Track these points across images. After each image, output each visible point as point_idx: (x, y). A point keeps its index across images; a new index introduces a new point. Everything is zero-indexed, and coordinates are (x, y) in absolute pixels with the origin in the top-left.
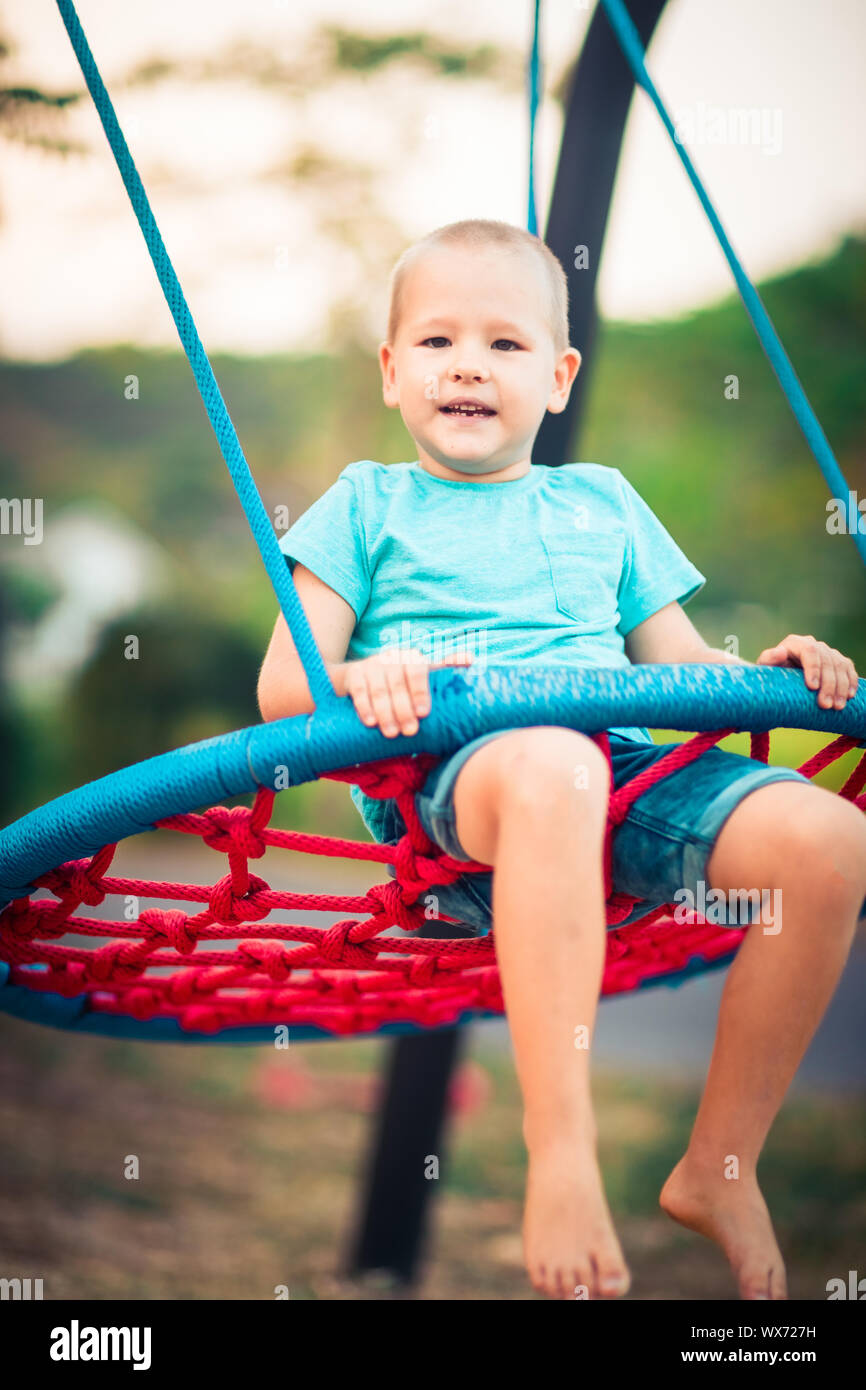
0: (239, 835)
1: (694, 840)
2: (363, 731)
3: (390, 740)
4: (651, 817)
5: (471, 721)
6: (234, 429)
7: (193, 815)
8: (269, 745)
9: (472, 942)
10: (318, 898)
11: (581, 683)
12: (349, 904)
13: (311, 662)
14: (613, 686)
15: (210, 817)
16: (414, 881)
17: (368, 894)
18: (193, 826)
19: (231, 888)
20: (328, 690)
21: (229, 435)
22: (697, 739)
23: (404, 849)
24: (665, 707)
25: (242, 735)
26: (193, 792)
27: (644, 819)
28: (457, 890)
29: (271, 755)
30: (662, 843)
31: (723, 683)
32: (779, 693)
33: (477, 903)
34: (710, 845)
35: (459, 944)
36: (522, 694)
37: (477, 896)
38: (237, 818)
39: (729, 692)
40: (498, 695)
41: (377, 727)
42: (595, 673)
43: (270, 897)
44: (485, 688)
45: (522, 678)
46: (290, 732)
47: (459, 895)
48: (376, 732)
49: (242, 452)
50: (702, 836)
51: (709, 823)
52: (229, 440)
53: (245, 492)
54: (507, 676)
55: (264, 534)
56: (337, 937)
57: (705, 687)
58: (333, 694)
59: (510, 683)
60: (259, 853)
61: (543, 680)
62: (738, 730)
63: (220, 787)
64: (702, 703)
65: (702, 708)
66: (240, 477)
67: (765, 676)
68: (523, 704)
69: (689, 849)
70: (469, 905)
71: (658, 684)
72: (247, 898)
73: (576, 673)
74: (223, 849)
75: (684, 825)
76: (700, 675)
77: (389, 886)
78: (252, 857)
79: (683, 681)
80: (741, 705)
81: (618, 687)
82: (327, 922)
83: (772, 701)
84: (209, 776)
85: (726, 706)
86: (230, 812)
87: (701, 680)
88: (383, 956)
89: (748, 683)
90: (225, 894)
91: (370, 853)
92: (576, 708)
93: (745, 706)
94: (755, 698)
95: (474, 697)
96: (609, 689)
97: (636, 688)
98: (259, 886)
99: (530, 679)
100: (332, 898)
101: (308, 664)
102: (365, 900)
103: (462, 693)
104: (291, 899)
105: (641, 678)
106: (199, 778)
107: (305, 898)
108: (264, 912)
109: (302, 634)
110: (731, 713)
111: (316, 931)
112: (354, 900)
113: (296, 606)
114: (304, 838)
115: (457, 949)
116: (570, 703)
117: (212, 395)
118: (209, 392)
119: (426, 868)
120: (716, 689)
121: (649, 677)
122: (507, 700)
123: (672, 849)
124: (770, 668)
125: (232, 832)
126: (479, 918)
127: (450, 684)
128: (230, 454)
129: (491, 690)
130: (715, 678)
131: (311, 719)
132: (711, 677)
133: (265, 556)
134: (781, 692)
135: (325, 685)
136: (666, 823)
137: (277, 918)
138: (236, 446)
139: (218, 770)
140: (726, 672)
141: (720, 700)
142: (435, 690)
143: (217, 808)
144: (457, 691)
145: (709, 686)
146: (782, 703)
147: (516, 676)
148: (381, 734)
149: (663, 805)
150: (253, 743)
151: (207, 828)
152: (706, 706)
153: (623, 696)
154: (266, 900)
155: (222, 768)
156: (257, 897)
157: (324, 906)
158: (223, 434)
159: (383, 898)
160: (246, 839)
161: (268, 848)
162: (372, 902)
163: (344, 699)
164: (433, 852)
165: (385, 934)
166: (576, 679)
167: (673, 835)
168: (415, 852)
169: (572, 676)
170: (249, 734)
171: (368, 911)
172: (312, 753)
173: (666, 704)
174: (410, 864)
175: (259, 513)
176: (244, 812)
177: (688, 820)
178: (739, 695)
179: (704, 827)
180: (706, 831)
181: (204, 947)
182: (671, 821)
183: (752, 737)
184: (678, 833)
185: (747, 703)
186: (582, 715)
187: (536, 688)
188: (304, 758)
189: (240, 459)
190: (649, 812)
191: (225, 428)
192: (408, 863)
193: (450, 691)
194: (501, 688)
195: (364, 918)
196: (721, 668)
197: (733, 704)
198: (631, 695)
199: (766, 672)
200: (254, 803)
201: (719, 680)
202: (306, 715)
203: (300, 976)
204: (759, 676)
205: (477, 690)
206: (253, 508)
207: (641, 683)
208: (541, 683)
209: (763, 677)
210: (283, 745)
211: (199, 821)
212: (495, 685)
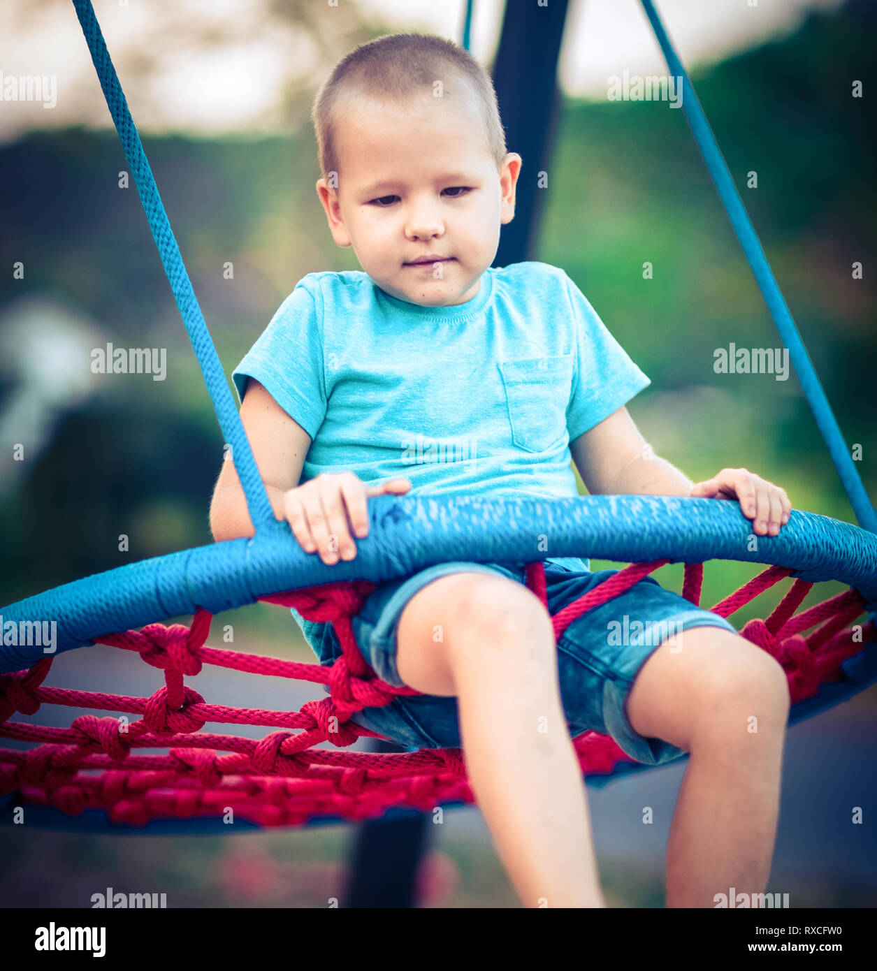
0: (176, 653)
1: (614, 676)
2: (302, 557)
3: (329, 566)
4: (578, 646)
5: (409, 551)
6: (177, 246)
7: (130, 631)
8: (208, 568)
9: (402, 757)
10: (252, 712)
11: (519, 514)
12: (283, 720)
13: (252, 485)
14: (550, 518)
15: (147, 634)
16: (348, 702)
17: (302, 710)
18: (131, 642)
19: (166, 700)
20: (268, 514)
21: (172, 252)
22: (631, 568)
23: (339, 670)
24: (602, 539)
25: (181, 557)
26: (132, 612)
27: (571, 647)
28: (391, 711)
29: (210, 579)
30: (586, 673)
31: (659, 516)
32: (714, 526)
33: (411, 724)
34: (628, 683)
35: (390, 758)
36: (460, 524)
37: (411, 718)
38: (175, 635)
39: (665, 526)
40: (437, 523)
41: (316, 553)
42: (533, 504)
43: (205, 710)
44: (424, 518)
45: (460, 508)
46: (229, 557)
47: (393, 717)
48: (315, 559)
49: (184, 270)
50: (622, 674)
51: (629, 661)
52: (172, 257)
53: (187, 311)
54: (446, 506)
55: (206, 354)
56: (269, 749)
57: (641, 521)
58: (272, 518)
59: (448, 513)
60: (195, 670)
61: (482, 511)
62: (672, 561)
63: (158, 608)
64: (638, 535)
65: (637, 540)
66: (183, 295)
67: (701, 509)
68: (462, 534)
69: (609, 684)
70: (403, 726)
71: (596, 516)
72: (181, 711)
73: (514, 504)
74: (159, 666)
75: (606, 660)
76: (636, 507)
77: (323, 703)
78: (188, 674)
79: (620, 513)
80: (676, 538)
81: (555, 520)
82: (259, 734)
83: (707, 534)
84: (147, 597)
85: (662, 538)
86: (167, 629)
87: (638, 512)
88: (313, 766)
89: (685, 516)
90: (160, 707)
91: (305, 673)
92: (513, 539)
93: (680, 539)
94: (691, 531)
95: (413, 526)
96: (546, 521)
97: (573, 520)
98: (193, 699)
99: (468, 508)
100: (266, 713)
101: (248, 487)
102: (299, 715)
103: (401, 522)
104: (225, 713)
105: (578, 510)
106: (138, 598)
107: (239, 712)
108: (199, 725)
109: (243, 456)
110: (666, 546)
111: (248, 742)
112: (287, 715)
113: (237, 428)
114: (241, 656)
115: (388, 763)
116: (507, 533)
117: (155, 211)
118: (153, 207)
119: (361, 691)
120: (652, 522)
121: (586, 509)
122: (445, 528)
123: (593, 682)
124: (706, 500)
125: (169, 649)
126: (412, 738)
127: (390, 513)
128: (173, 272)
129: (430, 520)
130: (651, 511)
131: (251, 543)
132: (647, 509)
133: (207, 375)
134: (716, 525)
135: (264, 509)
136: (590, 655)
137: (211, 729)
138: (179, 263)
139: (157, 591)
140: (662, 504)
141: (655, 534)
142: (374, 518)
143: (155, 625)
144: (396, 520)
145: (645, 519)
146: (717, 536)
147: (454, 506)
148: (320, 560)
149: (589, 635)
150: (192, 565)
151: (145, 645)
152: (641, 538)
153: (560, 528)
154: (200, 714)
155: (161, 590)
156: (192, 710)
157: (258, 720)
158: (166, 251)
159: (317, 715)
160: (183, 657)
161: (204, 665)
162: (307, 718)
163: (283, 525)
164: (367, 674)
165: (317, 748)
166: (514, 511)
167: (595, 668)
168: (350, 674)
169: (510, 507)
170: (189, 556)
171: (302, 727)
172: (251, 578)
173: (601, 535)
174: (345, 687)
175: (201, 333)
176: (183, 629)
177: (611, 655)
178: (674, 528)
179: (624, 664)
180: (626, 669)
181: (136, 753)
182: (596, 653)
183: (686, 567)
184: (600, 667)
185: (682, 535)
186: (519, 546)
187: (475, 520)
188: (243, 582)
189: (182, 278)
190: (576, 642)
191: (168, 245)
192: (343, 684)
193: (390, 520)
194: (439, 518)
195: (298, 732)
196: (657, 501)
197: (669, 536)
198: (568, 527)
199: (702, 505)
200: (191, 622)
201: (655, 513)
202: (247, 539)
203: (231, 780)
204: (695, 510)
205: (416, 519)
206: (196, 327)
207: (577, 515)
208: (479, 513)
209: (698, 509)
210: (222, 569)
211: (136, 637)
212: (434, 514)
